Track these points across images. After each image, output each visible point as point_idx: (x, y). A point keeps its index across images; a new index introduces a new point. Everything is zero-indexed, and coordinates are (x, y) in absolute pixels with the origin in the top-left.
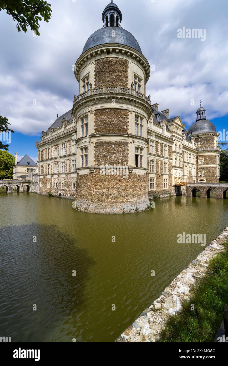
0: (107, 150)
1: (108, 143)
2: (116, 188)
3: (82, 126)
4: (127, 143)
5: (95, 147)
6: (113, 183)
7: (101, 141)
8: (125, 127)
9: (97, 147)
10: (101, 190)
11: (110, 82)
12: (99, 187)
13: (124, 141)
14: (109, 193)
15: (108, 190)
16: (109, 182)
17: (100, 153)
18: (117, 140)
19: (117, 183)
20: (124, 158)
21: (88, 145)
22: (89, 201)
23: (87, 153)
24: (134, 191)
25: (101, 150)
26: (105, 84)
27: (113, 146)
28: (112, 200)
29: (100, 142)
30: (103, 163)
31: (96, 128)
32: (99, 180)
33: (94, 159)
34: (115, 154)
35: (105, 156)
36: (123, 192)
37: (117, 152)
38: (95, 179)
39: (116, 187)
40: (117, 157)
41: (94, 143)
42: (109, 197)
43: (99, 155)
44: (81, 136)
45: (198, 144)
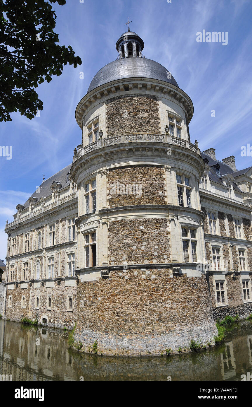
0: (131, 235)
1: (132, 222)
2: (152, 305)
3: (87, 196)
4: (165, 221)
5: (110, 231)
6: (145, 295)
7: (120, 219)
8: (161, 193)
9: (114, 230)
10: (122, 310)
11: (131, 126)
12: (119, 305)
13: (161, 217)
14: (138, 314)
15: (135, 309)
16: (136, 294)
17: (119, 240)
18: (147, 217)
19: (152, 296)
20: (163, 248)
21: (97, 227)
22: (101, 333)
23: (94, 242)
24: (185, 309)
25: (120, 235)
26: (123, 130)
27: (142, 227)
28: (143, 328)
29: (119, 221)
30: (124, 258)
31: (111, 197)
32: (118, 291)
33: (109, 252)
34: (146, 240)
35: (127, 246)
36: (165, 312)
37: (148, 237)
38: (111, 289)
40: (149, 246)
41: (107, 224)
42: (138, 323)
43: (117, 245)
44: (85, 213)
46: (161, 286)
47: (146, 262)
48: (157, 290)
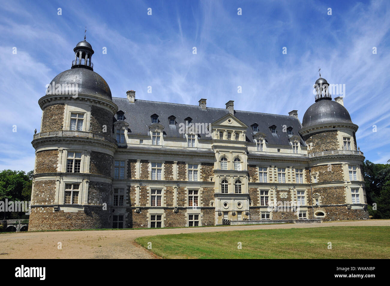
0: (39, 189)
1: (41, 182)
4: (55, 181)
7: (37, 180)
8: (55, 166)
13: (52, 179)
17: (35, 192)
18: (46, 179)
19: (43, 221)
20: (51, 196)
25: (36, 189)
27: (43, 185)
30: (36, 201)
34: (44, 192)
35: (37, 195)
37: (45, 190)
39: (41, 225)
40: (45, 195)
45: (309, 146)
46: (47, 216)
47: (43, 204)
48: (45, 219)
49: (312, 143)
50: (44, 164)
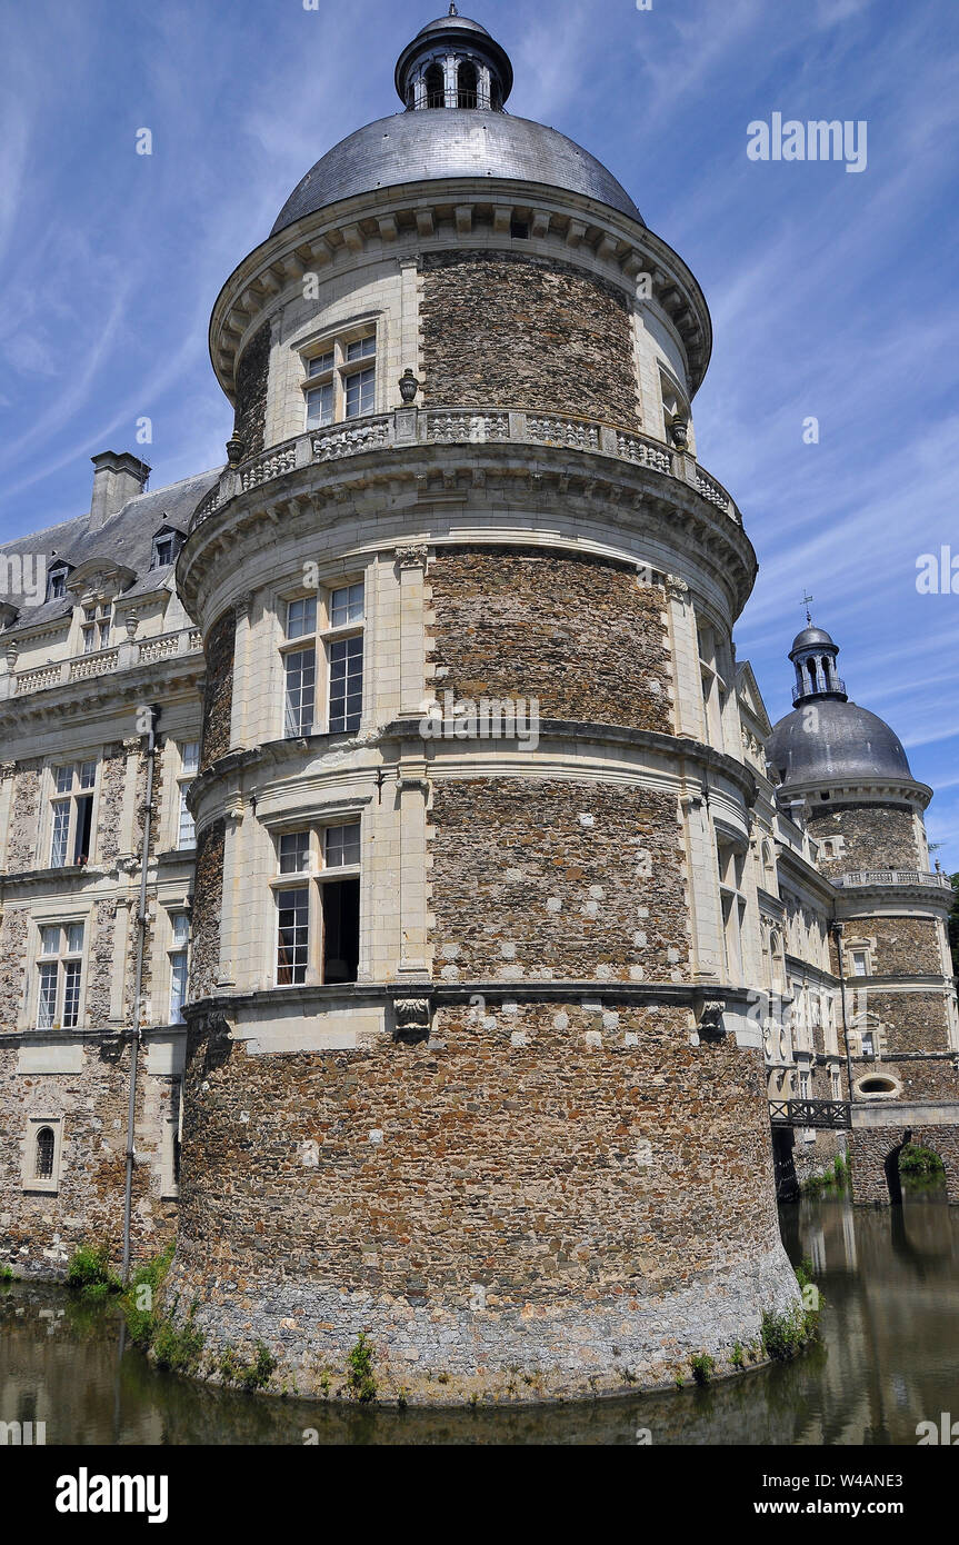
0: (541, 850)
1: (548, 792)
2: (626, 1163)
4: (671, 803)
5: (439, 822)
6: (600, 1122)
7: (492, 773)
9: (458, 822)
10: (498, 1189)
12: (483, 1164)
13: (658, 787)
14: (573, 1206)
15: (557, 1181)
16: (561, 1115)
17: (484, 869)
18: (607, 778)
19: (626, 1123)
20: (664, 919)
21: (368, 801)
22: (386, 1299)
25: (490, 845)
27: (587, 820)
28: (593, 1269)
29: (483, 781)
30: (509, 949)
31: (443, 671)
32: (476, 1101)
33: (431, 920)
34: (601, 879)
35: (523, 898)
36: (675, 1193)
37: (611, 864)
38: (442, 1089)
39: (619, 1157)
40: (616, 903)
41: (425, 790)
42: (570, 1245)
43: (473, 888)
44: (278, 733)
45: (829, 845)
46: (659, 1080)
47: (604, 974)
48: (647, 1099)
49: (842, 837)
50: (565, 649)
